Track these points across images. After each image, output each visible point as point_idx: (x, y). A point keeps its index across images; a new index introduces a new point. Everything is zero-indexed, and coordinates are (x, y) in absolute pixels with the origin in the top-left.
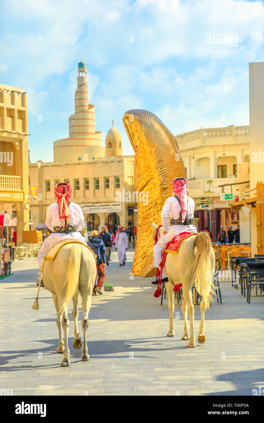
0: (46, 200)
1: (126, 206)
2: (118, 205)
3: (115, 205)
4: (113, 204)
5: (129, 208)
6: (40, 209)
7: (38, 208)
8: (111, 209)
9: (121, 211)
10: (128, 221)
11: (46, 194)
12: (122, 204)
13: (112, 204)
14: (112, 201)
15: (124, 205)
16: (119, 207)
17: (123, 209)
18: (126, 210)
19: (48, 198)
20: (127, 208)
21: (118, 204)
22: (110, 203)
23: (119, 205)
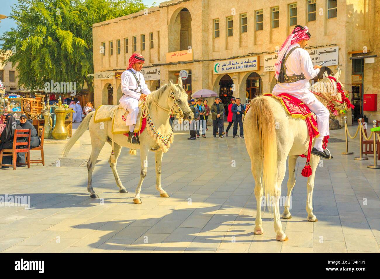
0: (214, 51)
1: (349, 53)
2: (331, 52)
3: (326, 52)
4: (322, 50)
5: (354, 57)
6: (203, 66)
7: (201, 64)
8: (318, 60)
9: (337, 64)
10: (351, 83)
11: (213, 42)
12: (340, 49)
13: (319, 50)
14: (320, 45)
15: (344, 52)
16: (334, 56)
17: (341, 60)
18: (347, 61)
19: (216, 49)
20: (351, 56)
21: (333, 50)
22: (315, 50)
23: (335, 51)
